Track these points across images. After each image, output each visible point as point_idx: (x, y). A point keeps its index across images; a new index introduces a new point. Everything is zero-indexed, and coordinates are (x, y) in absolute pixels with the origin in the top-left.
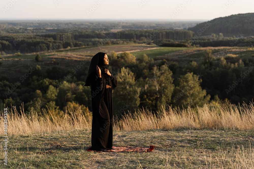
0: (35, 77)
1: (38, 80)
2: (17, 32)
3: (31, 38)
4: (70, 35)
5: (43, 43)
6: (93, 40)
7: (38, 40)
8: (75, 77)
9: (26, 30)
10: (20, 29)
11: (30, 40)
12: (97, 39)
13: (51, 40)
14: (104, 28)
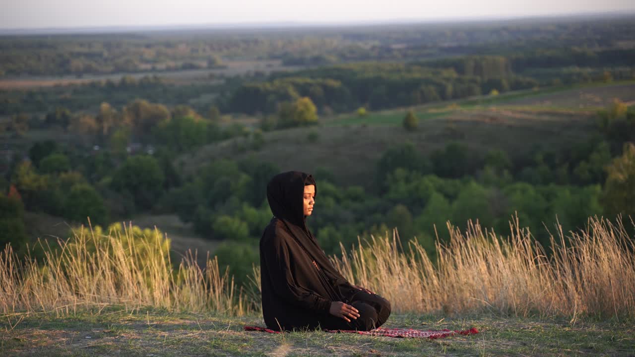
0: (400, 172)
1: (407, 180)
2: (365, 56)
3: (399, 71)
4: (501, 59)
5: (428, 82)
6: (565, 70)
7: (417, 75)
8: (506, 172)
9: (389, 50)
10: (373, 48)
11: (396, 77)
12: (576, 69)
13: (451, 73)
14: (599, 37)
